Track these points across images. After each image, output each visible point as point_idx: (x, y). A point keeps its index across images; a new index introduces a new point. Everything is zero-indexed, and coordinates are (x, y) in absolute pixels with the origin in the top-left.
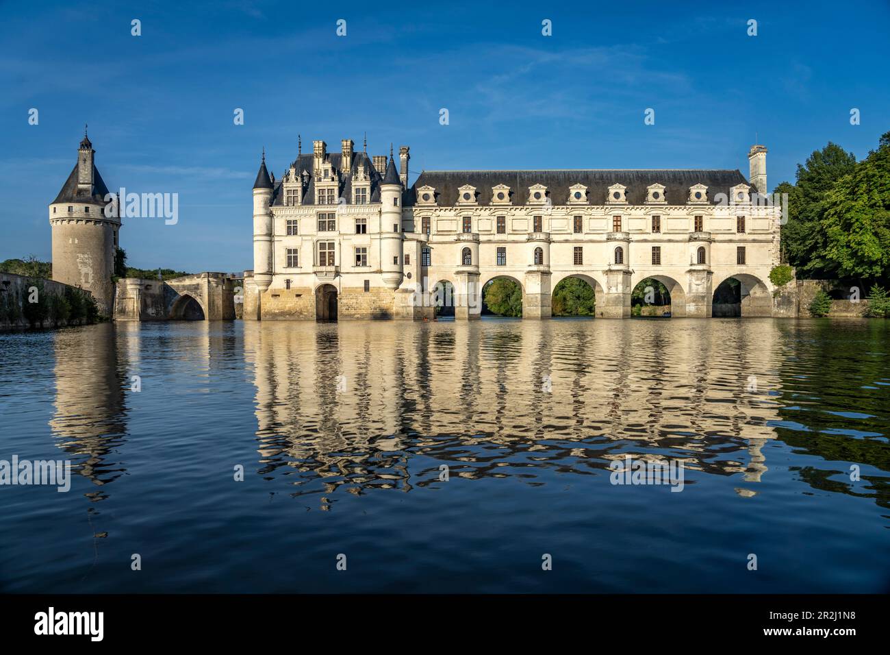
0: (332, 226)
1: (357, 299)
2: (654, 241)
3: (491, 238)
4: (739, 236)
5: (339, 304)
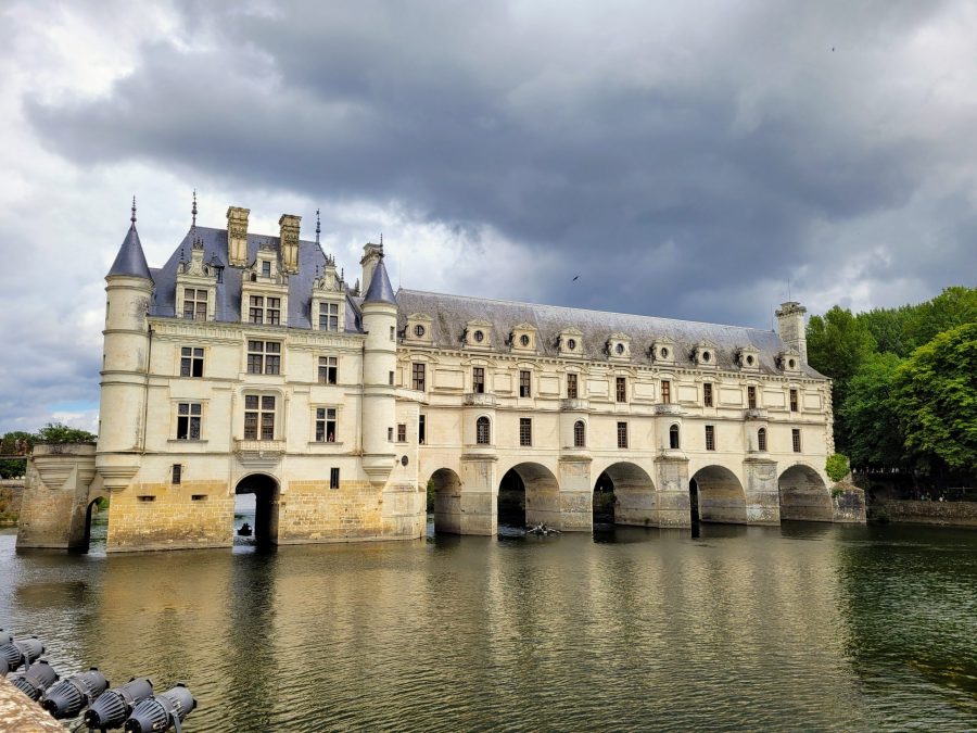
0: (274, 366)
1: (316, 503)
2: (707, 418)
3: (513, 403)
4: (793, 416)
5: (281, 513)
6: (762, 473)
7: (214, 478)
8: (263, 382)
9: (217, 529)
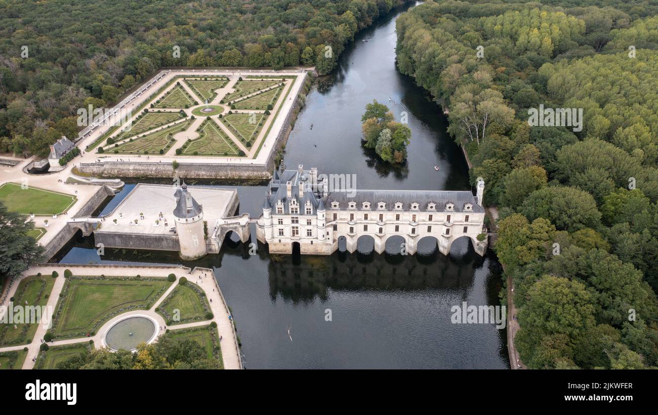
0: (297, 222)
1: (308, 247)
3: (362, 222)
4: (465, 223)
5: (301, 248)
6: (446, 240)
7: (287, 242)
8: (295, 225)
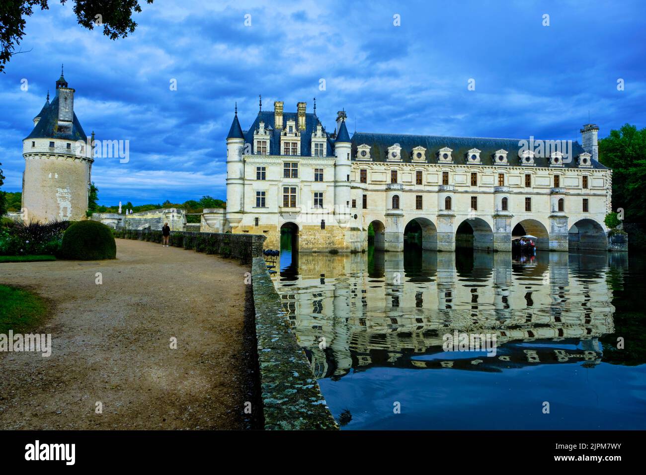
0: (295, 175)
1: (315, 235)
2: (527, 193)
3: (412, 188)
4: (584, 191)
5: (300, 239)
6: (560, 223)
7: (272, 223)
8: (291, 181)
9: (273, 245)
